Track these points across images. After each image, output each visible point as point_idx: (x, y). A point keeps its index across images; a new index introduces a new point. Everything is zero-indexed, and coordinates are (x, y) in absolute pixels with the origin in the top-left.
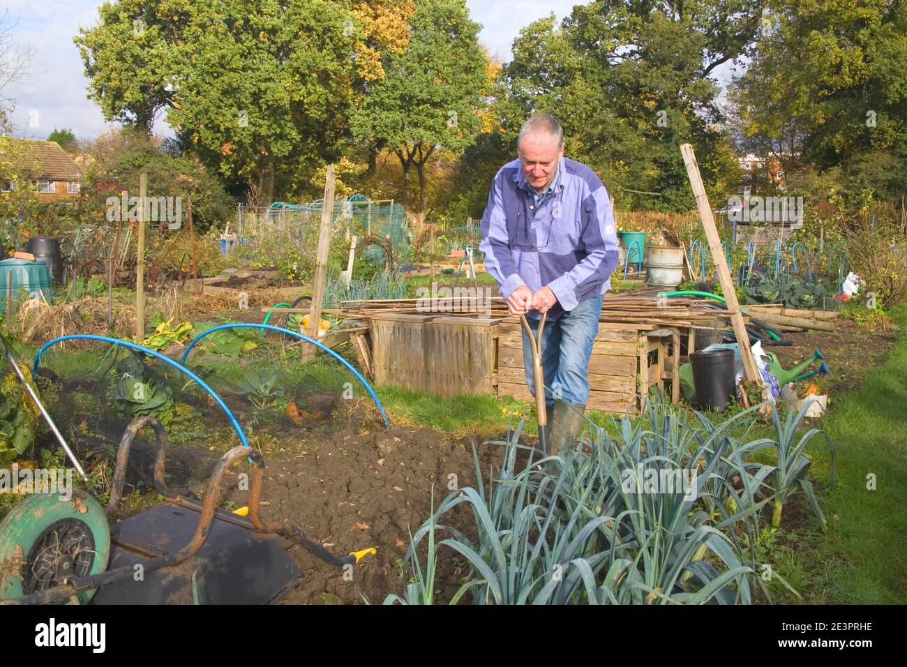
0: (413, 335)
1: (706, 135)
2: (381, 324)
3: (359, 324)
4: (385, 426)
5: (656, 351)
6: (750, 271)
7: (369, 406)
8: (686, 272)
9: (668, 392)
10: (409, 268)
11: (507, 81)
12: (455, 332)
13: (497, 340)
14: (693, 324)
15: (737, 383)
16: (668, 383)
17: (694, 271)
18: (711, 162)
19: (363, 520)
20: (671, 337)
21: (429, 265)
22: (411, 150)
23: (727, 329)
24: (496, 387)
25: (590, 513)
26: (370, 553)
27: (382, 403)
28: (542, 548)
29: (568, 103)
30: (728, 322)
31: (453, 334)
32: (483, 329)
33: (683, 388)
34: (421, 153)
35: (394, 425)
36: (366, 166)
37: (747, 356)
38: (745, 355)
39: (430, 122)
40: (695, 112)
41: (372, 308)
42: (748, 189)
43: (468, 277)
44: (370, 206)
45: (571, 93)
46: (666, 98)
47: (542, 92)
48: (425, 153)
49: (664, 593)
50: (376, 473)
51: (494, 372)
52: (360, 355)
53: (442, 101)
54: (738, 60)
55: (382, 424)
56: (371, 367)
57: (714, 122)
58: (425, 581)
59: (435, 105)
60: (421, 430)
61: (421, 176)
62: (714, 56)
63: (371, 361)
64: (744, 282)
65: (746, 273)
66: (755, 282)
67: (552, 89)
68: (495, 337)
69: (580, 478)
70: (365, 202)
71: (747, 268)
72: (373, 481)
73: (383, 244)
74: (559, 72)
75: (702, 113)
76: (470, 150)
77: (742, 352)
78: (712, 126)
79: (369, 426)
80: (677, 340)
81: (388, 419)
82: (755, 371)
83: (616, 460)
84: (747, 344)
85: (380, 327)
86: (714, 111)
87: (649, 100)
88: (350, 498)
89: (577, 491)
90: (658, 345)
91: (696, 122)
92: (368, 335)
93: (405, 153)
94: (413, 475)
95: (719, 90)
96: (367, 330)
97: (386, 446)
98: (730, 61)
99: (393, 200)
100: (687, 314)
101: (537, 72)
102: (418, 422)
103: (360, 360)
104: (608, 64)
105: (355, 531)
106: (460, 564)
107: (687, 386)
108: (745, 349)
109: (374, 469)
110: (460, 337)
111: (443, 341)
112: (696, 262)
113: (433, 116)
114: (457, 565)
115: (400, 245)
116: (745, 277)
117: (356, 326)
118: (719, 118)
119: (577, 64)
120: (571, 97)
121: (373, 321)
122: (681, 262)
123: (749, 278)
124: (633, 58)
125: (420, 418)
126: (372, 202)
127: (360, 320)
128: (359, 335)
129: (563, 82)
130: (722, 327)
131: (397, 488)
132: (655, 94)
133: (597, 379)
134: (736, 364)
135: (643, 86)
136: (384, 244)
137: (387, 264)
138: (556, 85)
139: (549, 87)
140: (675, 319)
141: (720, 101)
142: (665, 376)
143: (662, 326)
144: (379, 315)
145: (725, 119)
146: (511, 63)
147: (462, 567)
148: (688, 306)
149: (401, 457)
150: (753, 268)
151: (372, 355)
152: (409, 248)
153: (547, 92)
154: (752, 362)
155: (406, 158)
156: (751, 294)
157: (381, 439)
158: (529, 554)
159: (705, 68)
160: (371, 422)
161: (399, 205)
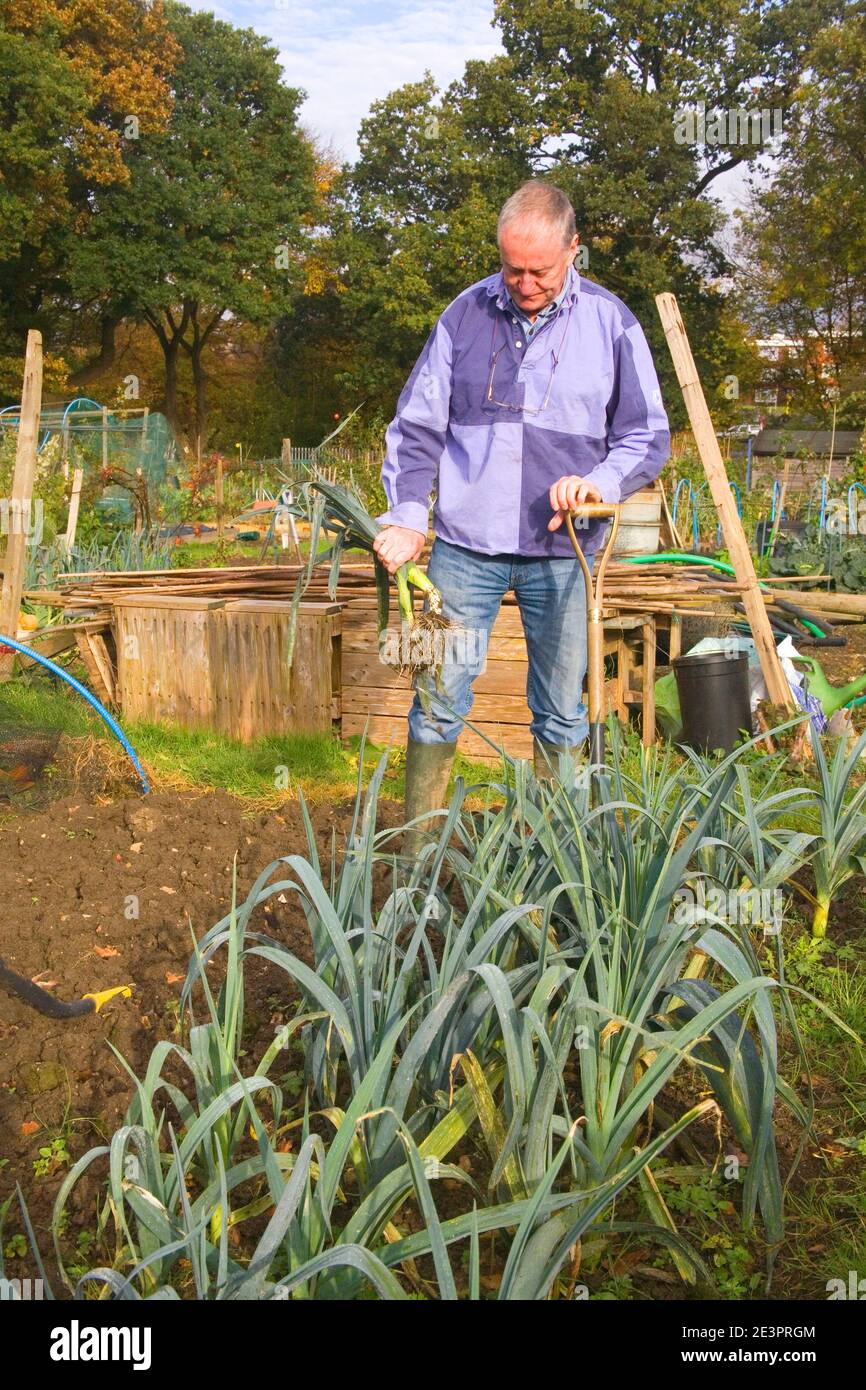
0: (190, 631)
1: (701, 298)
2: (132, 614)
3: (92, 616)
4: (142, 791)
5: (615, 655)
6: (775, 530)
7: (112, 753)
8: (665, 532)
9: (636, 725)
10: (178, 532)
11: (350, 197)
12: (263, 626)
13: (337, 640)
14: (676, 607)
15: (753, 709)
16: (635, 711)
17: (680, 532)
18: (710, 347)
19: (108, 942)
20: (639, 629)
21: (214, 525)
22: (178, 321)
23: (738, 617)
24: (337, 722)
25: (503, 901)
26: (120, 995)
27: (136, 751)
28: (421, 950)
29: (457, 241)
30: (737, 605)
31: (262, 630)
32: (315, 619)
33: (663, 721)
34: (196, 327)
35: (158, 788)
36: (97, 350)
37: (771, 663)
38: (766, 661)
39: (212, 270)
40: (682, 256)
41: (114, 586)
42: (773, 393)
43: (285, 545)
44: (105, 420)
45: (462, 222)
46: (632, 231)
47: (412, 220)
48: (203, 327)
49: (633, 1021)
50: (129, 865)
51: (334, 696)
52: (94, 672)
53: (233, 232)
54: (756, 163)
55: (138, 787)
56: (114, 692)
57: (715, 275)
58: (221, 1020)
59: (219, 238)
60: (207, 796)
61: (196, 368)
62: (715, 157)
63: (113, 683)
64: (766, 548)
65: (768, 534)
66: (783, 549)
67: (431, 214)
68: (336, 634)
69: (486, 846)
70: (96, 413)
71: (770, 525)
72: (122, 878)
73: (130, 484)
74: (442, 182)
75: (692, 259)
76: (285, 322)
77: (762, 654)
78: (713, 282)
79: (112, 789)
80: (650, 635)
81: (148, 778)
82: (782, 688)
83: (546, 810)
84: (770, 642)
85: (131, 619)
86: (716, 255)
87: (601, 235)
88: (82, 907)
89: (482, 867)
90: (618, 645)
91: (684, 275)
92: (108, 634)
93: (167, 327)
94: (193, 867)
95: (724, 219)
96: (106, 626)
97: (145, 819)
98: (743, 165)
99: (146, 410)
100: (667, 590)
101: (405, 183)
102: (201, 783)
103: (94, 680)
104: (529, 170)
105: (92, 961)
106: (281, 1008)
107: (667, 717)
108: (767, 650)
109: (125, 860)
110: (274, 635)
111: (243, 642)
112: (684, 520)
113: (216, 259)
114: (275, 1010)
115: (163, 489)
116: (767, 540)
117: (88, 620)
118: (723, 269)
119: (474, 168)
120: (462, 230)
121: (118, 609)
122: (657, 515)
123: (773, 542)
124: (573, 159)
125: (205, 776)
126: (110, 412)
127: (94, 608)
128: (91, 636)
129: (450, 200)
130: (727, 614)
131: (165, 889)
132: (613, 225)
133: (514, 704)
134: (751, 677)
135: (590, 209)
136: (134, 484)
137: (139, 521)
138: (437, 206)
139: (425, 211)
140: (647, 598)
141: (725, 239)
142: (630, 699)
143: (624, 612)
144: (128, 597)
145: (735, 269)
146: (357, 165)
147: (284, 1012)
148: (668, 576)
149: (171, 838)
150: (781, 526)
151: (116, 671)
152: (178, 494)
153: (421, 220)
154: (777, 671)
155: (169, 336)
156: (776, 569)
157: (135, 810)
158: (399, 963)
159: (700, 179)
160: (117, 782)
161: (159, 415)
